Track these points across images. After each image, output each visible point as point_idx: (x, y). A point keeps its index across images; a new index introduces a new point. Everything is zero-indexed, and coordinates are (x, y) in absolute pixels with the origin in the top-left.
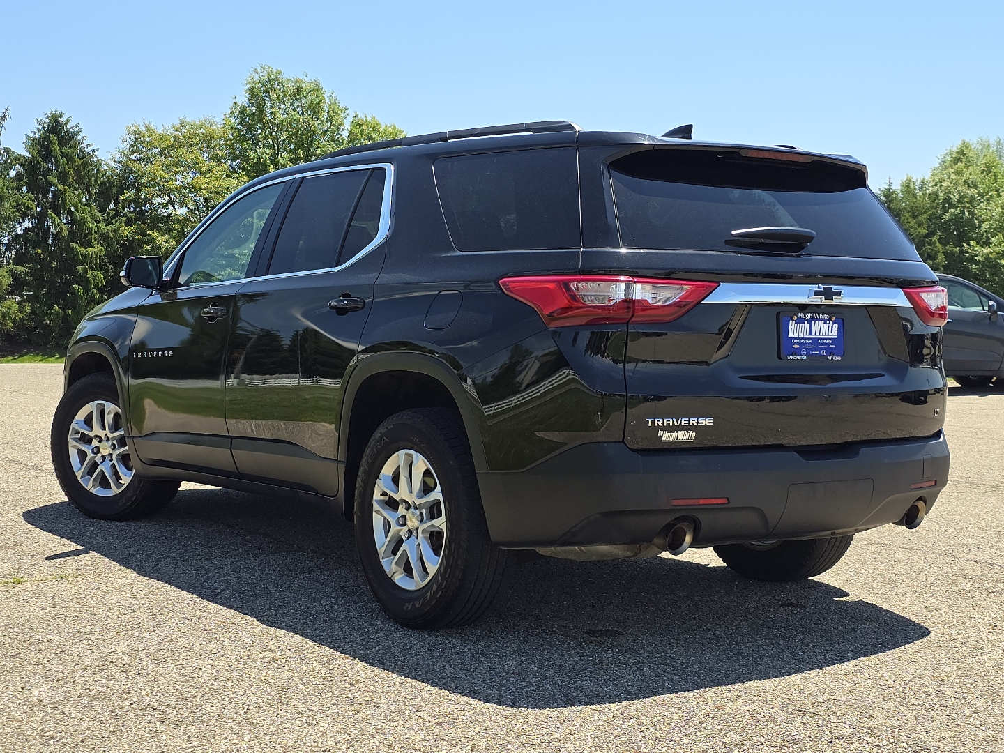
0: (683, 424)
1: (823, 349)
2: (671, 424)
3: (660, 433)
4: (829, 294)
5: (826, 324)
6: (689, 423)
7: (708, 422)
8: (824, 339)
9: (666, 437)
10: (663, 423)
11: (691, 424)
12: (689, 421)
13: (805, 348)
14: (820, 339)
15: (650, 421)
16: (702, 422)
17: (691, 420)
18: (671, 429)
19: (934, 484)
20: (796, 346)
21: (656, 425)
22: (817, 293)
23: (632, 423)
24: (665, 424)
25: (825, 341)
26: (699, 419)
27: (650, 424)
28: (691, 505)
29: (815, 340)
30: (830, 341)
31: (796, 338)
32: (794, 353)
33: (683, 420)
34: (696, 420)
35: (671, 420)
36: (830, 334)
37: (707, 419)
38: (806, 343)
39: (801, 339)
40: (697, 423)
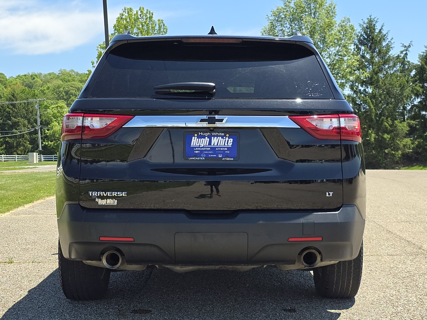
0: (109, 195)
1: (220, 153)
2: (102, 195)
3: (97, 200)
4: (212, 121)
5: (223, 138)
6: (112, 195)
7: (124, 194)
8: (221, 148)
9: (101, 202)
10: (97, 194)
11: (113, 195)
12: (112, 193)
13: (204, 153)
14: (218, 147)
15: (90, 192)
16: (120, 194)
17: (113, 193)
18: (102, 198)
19: (321, 239)
20: (197, 152)
21: (94, 195)
22: (202, 121)
23: (82, 194)
24: (99, 195)
25: (222, 149)
26: (118, 193)
27: (91, 195)
28: (114, 241)
29: (213, 149)
30: (226, 149)
31: (197, 147)
32: (196, 155)
33: (108, 193)
34: (116, 193)
35: (102, 193)
36: (226, 144)
37: (123, 193)
38: (206, 150)
39: (201, 147)
40: (117, 194)
